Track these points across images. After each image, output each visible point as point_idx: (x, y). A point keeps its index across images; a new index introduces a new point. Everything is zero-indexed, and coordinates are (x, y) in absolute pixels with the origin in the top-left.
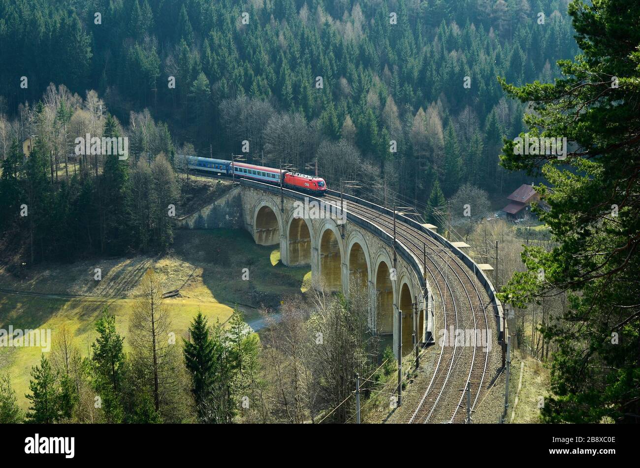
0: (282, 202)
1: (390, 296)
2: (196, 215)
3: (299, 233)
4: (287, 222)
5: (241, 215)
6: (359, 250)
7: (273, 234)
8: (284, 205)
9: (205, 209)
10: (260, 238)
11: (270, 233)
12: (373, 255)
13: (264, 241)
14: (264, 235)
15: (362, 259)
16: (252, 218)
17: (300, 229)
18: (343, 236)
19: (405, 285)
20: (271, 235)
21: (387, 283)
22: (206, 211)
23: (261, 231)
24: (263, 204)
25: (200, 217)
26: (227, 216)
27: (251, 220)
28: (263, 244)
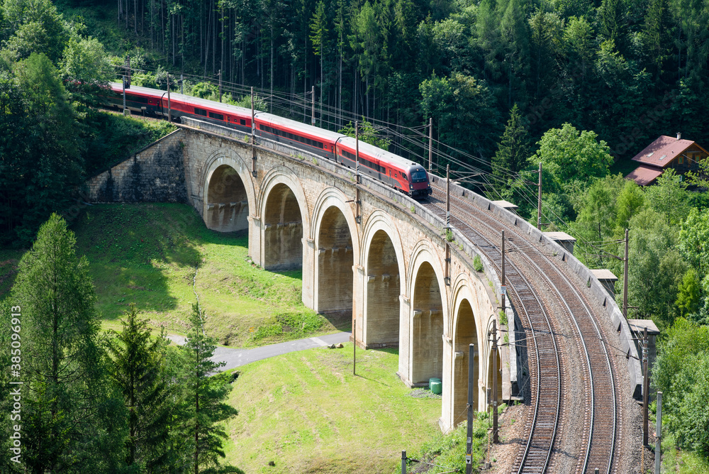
0: (255, 159)
1: (437, 321)
2: (103, 178)
3: (282, 212)
4: (263, 194)
5: (182, 181)
6: (384, 243)
7: (237, 213)
8: (258, 164)
9: (118, 167)
10: (215, 218)
11: (232, 210)
12: (409, 251)
13: (221, 224)
14: (221, 215)
15: (389, 257)
16: (202, 184)
17: (283, 205)
18: (358, 219)
19: (465, 303)
20: (233, 215)
21: (432, 299)
22: (121, 172)
23: (216, 208)
24: (221, 162)
25: (110, 182)
26: (158, 180)
27: (200, 189)
28: (219, 229)
